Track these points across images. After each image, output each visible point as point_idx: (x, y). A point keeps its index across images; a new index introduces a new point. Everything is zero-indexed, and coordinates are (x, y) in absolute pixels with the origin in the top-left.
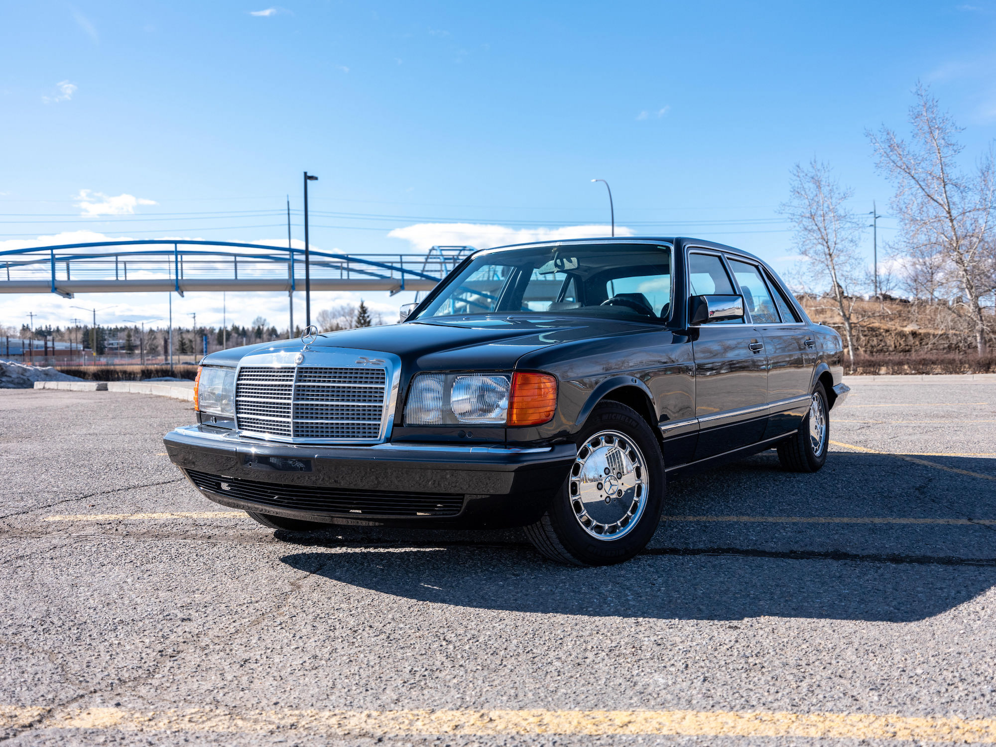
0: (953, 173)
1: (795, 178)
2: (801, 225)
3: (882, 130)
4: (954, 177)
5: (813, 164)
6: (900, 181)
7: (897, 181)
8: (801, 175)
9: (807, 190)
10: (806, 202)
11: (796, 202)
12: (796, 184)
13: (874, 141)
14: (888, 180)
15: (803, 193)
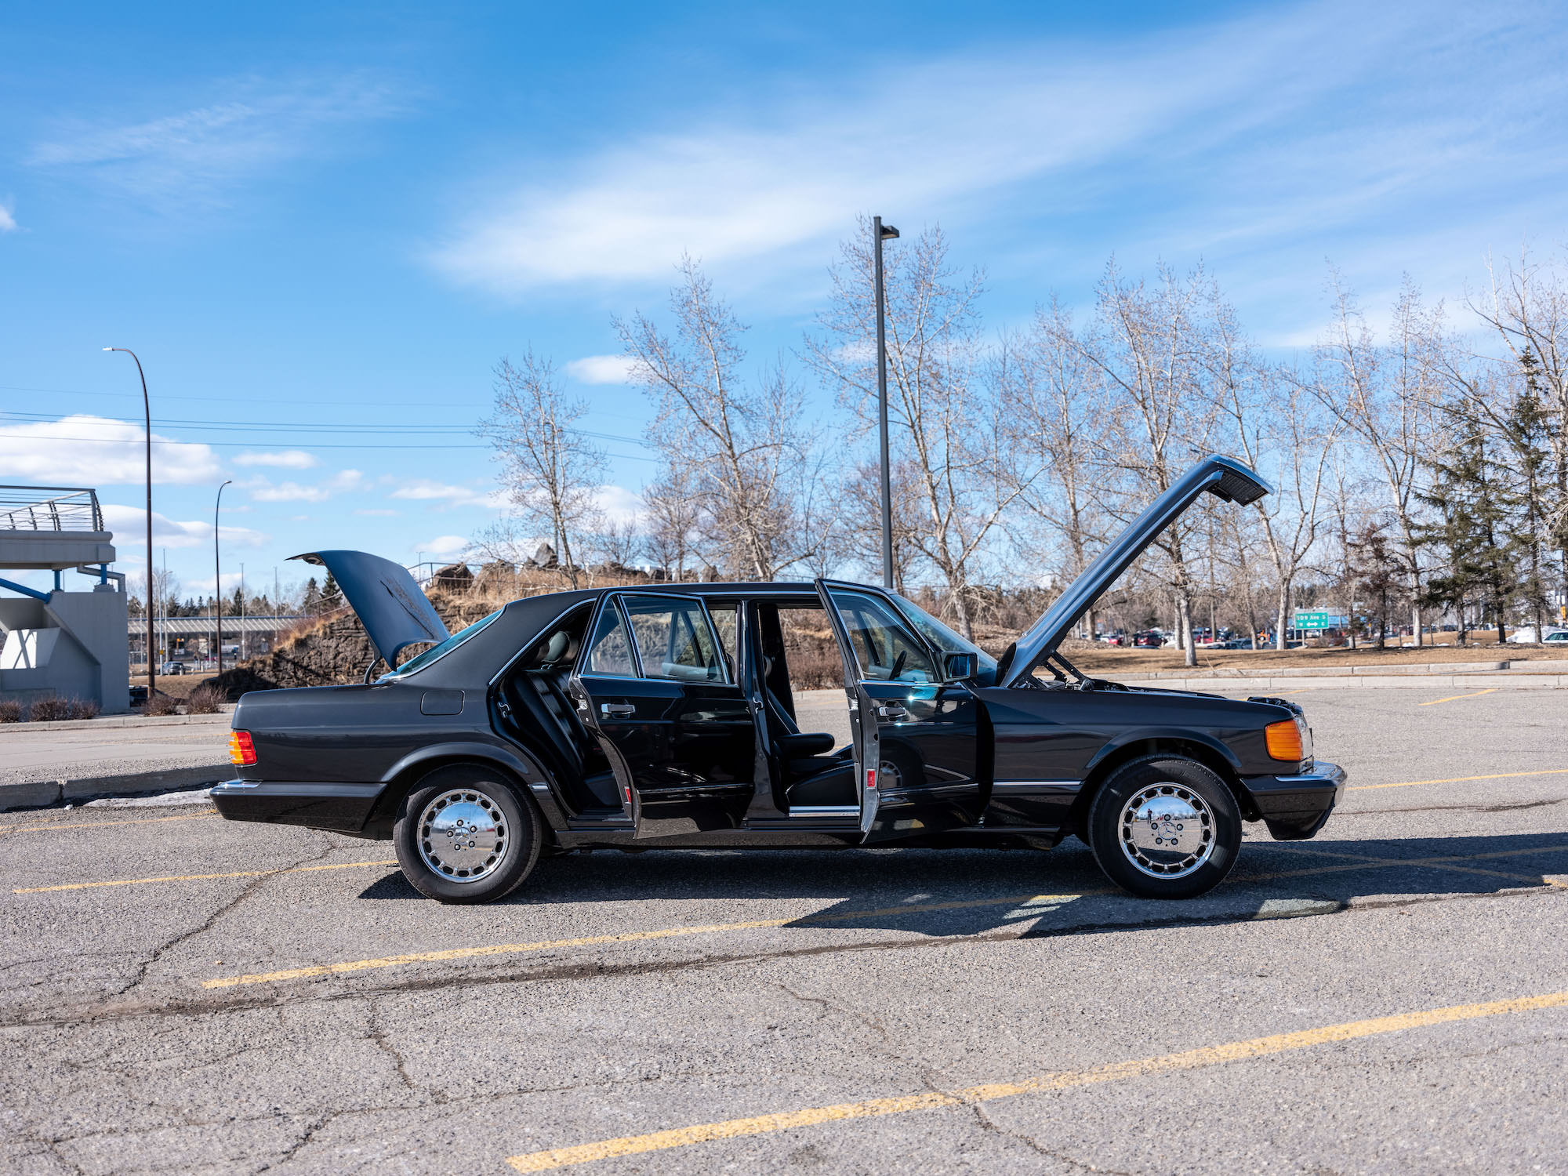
0: (735, 392)
1: (502, 380)
2: (513, 456)
3: (637, 321)
4: (736, 396)
5: (528, 360)
6: (663, 397)
7: (658, 397)
8: (510, 376)
9: (520, 401)
10: (520, 419)
11: (502, 420)
12: (504, 390)
13: (625, 335)
14: (647, 396)
15: (514, 404)
